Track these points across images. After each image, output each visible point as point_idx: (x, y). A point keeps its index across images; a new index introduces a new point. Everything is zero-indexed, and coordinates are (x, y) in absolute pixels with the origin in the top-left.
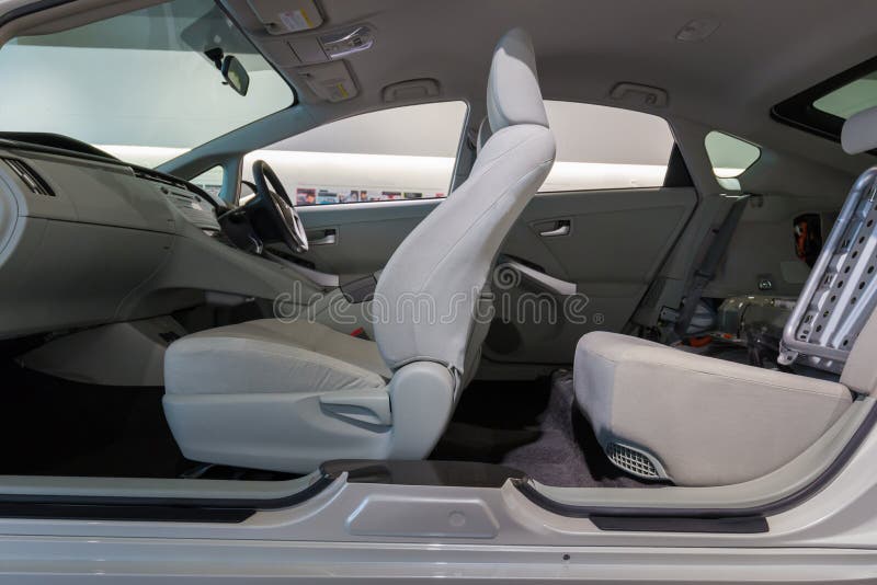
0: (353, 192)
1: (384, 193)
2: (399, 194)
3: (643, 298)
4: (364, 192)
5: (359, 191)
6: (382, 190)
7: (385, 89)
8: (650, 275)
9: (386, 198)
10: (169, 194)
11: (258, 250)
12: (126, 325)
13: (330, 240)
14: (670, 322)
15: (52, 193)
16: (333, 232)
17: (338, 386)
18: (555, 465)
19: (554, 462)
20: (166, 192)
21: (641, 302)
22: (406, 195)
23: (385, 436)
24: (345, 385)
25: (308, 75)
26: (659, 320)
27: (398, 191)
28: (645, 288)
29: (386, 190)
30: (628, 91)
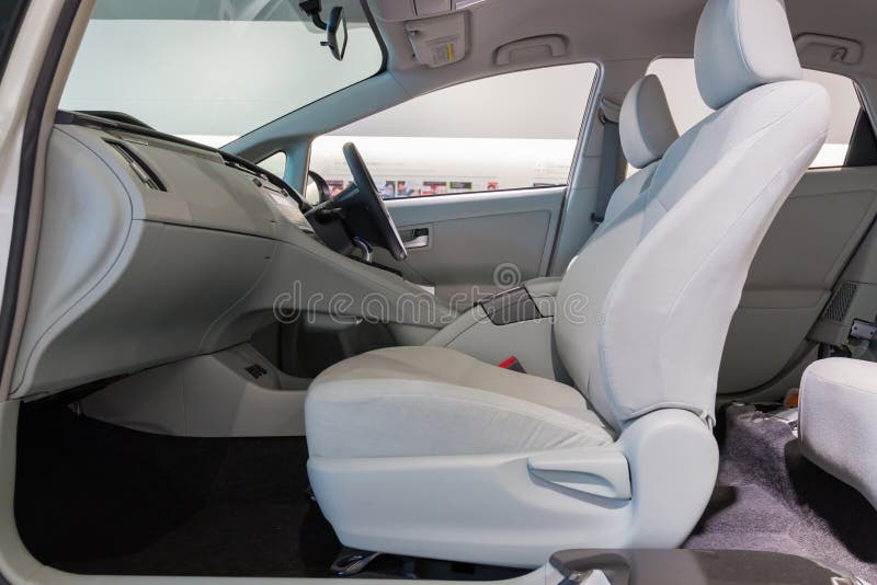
0: (388, 183)
1: (426, 184)
2: (444, 184)
3: (823, 310)
4: (403, 183)
5: (396, 180)
6: (422, 180)
7: (499, 48)
8: (831, 277)
9: (428, 189)
10: (262, 188)
11: (368, 258)
12: (210, 357)
13: (421, 241)
14: (862, 339)
15: (163, 188)
16: (425, 232)
17: (549, 444)
18: (774, 535)
19: (771, 531)
20: (260, 185)
21: (821, 314)
22: (453, 185)
23: (623, 513)
24: (561, 442)
25: (416, 32)
26: (850, 337)
27: (443, 180)
28: (827, 295)
29: (427, 180)
30: (813, 44)
